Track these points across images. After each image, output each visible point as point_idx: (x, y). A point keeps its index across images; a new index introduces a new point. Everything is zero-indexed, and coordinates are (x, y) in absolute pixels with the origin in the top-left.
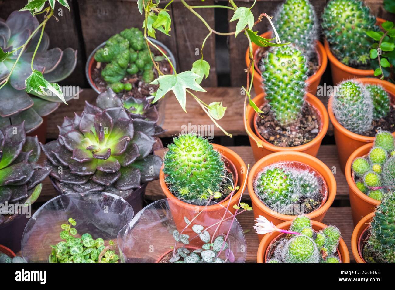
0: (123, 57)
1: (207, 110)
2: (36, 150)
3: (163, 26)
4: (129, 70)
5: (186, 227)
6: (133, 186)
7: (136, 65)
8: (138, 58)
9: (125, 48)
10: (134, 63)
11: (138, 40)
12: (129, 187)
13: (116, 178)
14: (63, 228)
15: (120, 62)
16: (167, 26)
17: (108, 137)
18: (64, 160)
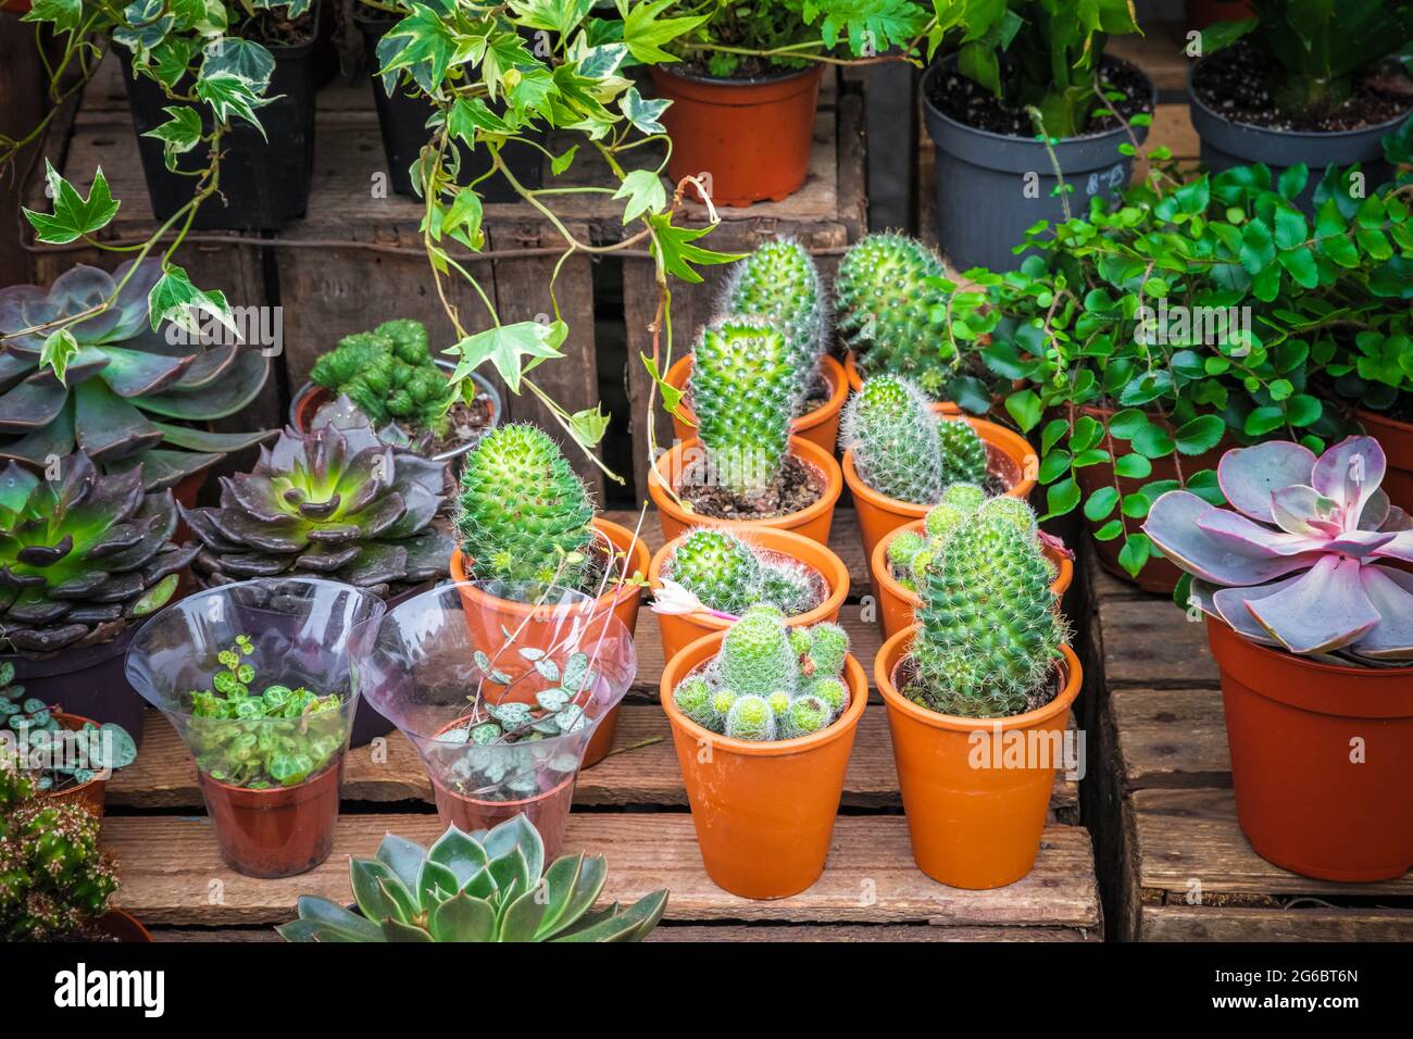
0: (377, 367)
1: (567, 422)
2: (166, 516)
3: (464, 227)
4: (391, 403)
5: (506, 646)
6: (388, 576)
7: (408, 391)
8: (412, 377)
9: (382, 350)
10: (404, 387)
11: (413, 340)
12: (379, 579)
13: (349, 555)
14: (222, 661)
15: (369, 376)
16: (474, 223)
17: (336, 482)
18: (232, 531)
